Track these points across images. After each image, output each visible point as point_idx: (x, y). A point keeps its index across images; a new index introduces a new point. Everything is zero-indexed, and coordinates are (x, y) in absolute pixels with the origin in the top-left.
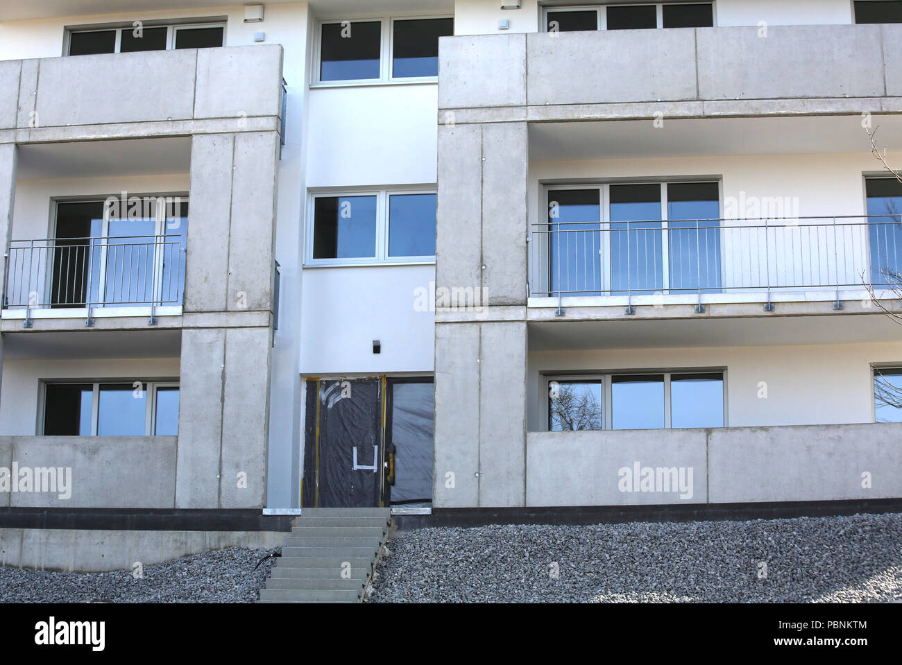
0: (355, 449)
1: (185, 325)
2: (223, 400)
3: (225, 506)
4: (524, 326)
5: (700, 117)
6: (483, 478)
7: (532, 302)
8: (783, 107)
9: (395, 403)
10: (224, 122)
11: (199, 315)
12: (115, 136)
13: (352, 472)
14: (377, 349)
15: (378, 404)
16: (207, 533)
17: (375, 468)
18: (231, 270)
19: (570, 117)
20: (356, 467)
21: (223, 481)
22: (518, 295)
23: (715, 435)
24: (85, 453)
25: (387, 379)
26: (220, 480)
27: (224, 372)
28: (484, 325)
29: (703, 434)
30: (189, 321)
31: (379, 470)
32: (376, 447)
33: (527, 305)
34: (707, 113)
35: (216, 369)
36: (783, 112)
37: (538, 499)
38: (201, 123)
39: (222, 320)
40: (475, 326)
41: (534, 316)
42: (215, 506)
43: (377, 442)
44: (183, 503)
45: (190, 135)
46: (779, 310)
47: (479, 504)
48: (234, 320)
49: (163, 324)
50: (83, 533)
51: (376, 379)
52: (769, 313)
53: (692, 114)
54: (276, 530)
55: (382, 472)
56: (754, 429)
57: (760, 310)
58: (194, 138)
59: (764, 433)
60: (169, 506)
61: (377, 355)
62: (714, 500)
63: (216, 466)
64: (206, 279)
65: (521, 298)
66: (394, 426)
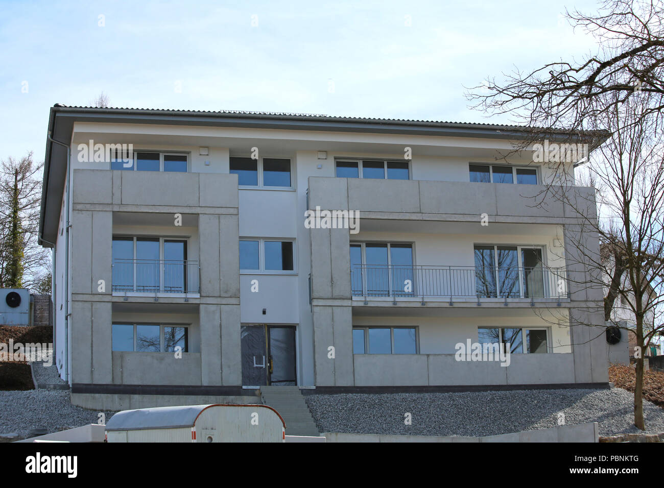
0: (254, 357)
1: (202, 302)
2: (221, 337)
3: (224, 385)
4: (351, 308)
5: (421, 220)
6: (336, 374)
7: (354, 298)
8: (455, 218)
9: (271, 337)
10: (214, 209)
11: (208, 298)
12: (162, 211)
13: (254, 368)
14: (264, 313)
15: (264, 337)
16: (218, 397)
17: (264, 366)
18: (221, 278)
19: (367, 217)
20: (255, 365)
21: (223, 373)
22: (348, 295)
23: (431, 357)
24: (157, 360)
25: (268, 326)
26: (222, 373)
27: (221, 325)
28: (334, 308)
29: (426, 357)
30: (204, 300)
31: (266, 367)
32: (264, 357)
33: (352, 299)
34: (424, 219)
35: (217, 323)
36: (455, 220)
37: (360, 383)
38: (203, 209)
39: (218, 301)
40: (330, 308)
41: (355, 304)
42: (220, 385)
43: (265, 355)
44: (205, 383)
45: (198, 214)
46: (455, 305)
47: (335, 385)
48: (224, 301)
49: (191, 301)
50: (160, 396)
51: (262, 326)
52: (451, 307)
53: (417, 219)
54: (248, 395)
55: (267, 368)
56: (446, 355)
57: (447, 305)
58: (200, 215)
59: (450, 357)
60: (199, 384)
61: (264, 315)
62: (431, 384)
63: (219, 366)
64: (210, 282)
65: (349, 296)
66: (271, 347)
